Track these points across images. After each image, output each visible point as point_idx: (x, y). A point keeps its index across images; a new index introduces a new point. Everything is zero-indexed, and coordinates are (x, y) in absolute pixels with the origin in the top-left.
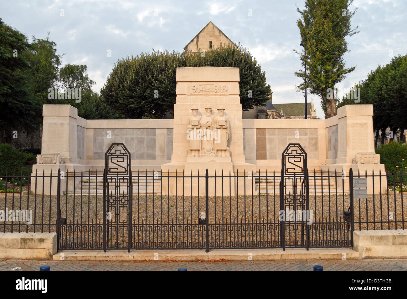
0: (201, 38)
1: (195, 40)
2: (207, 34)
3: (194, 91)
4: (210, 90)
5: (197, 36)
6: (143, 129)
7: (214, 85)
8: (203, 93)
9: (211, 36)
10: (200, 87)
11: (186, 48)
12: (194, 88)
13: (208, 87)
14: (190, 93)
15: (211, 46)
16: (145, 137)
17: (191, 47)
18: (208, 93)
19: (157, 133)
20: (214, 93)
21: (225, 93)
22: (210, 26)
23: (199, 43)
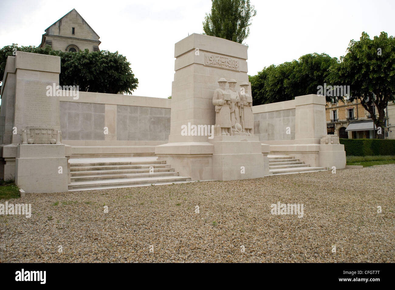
0: (63, 22)
1: (58, 24)
2: (70, 20)
3: (211, 62)
4: (225, 64)
5: (60, 21)
6: (90, 104)
7: (228, 59)
8: (219, 66)
9: (74, 23)
10: (217, 59)
11: (47, 30)
12: (211, 59)
13: (223, 60)
14: (207, 64)
16: (93, 113)
17: (52, 30)
18: (223, 67)
19: (106, 109)
20: (227, 68)
21: (237, 69)
22: (74, 13)
23: (61, 27)
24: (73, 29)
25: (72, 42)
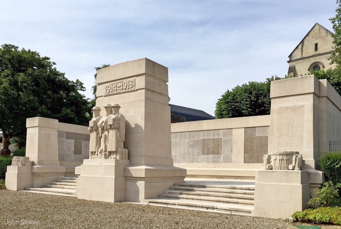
0: (306, 42)
1: (300, 47)
2: (313, 37)
4: (121, 88)
5: (302, 42)
7: (124, 81)
8: (115, 92)
9: (316, 39)
10: (113, 86)
11: (290, 56)
13: (119, 85)
14: (105, 94)
15: (316, 49)
17: (295, 54)
18: (119, 91)
20: (124, 91)
21: (133, 89)
22: (317, 27)
23: (304, 49)
24: (316, 45)
25: (315, 59)
